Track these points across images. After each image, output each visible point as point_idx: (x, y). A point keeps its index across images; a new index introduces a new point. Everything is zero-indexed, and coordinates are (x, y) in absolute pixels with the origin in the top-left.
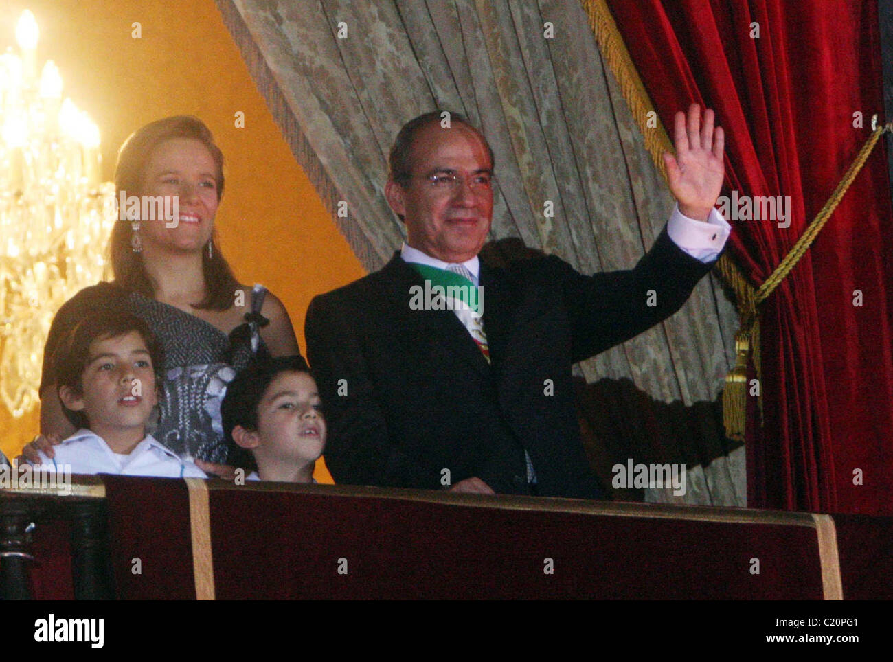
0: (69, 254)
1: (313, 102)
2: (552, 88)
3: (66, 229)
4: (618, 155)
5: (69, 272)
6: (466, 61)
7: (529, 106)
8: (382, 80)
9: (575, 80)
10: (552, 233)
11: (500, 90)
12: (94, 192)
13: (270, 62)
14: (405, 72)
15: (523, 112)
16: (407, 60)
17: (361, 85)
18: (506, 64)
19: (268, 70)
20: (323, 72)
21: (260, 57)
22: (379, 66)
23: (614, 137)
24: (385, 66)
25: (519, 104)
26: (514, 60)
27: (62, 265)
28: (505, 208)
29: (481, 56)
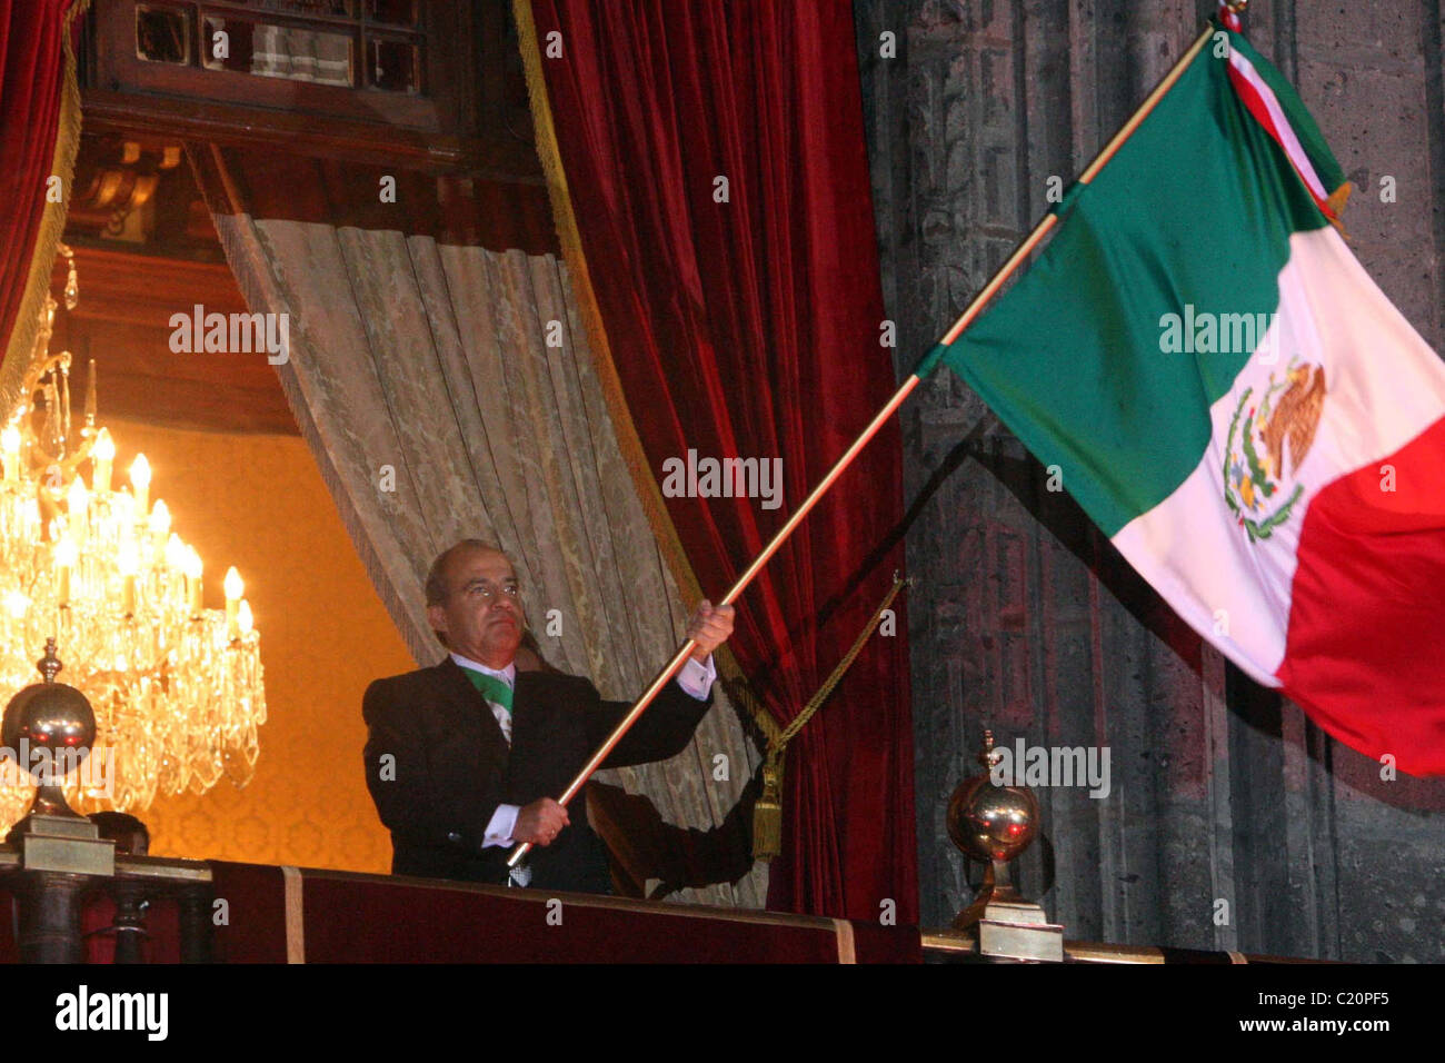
0: (171, 671)
1: (394, 544)
2: (606, 539)
3: (169, 648)
4: (663, 599)
5: (170, 687)
6: (529, 514)
7: (585, 554)
8: (456, 527)
9: (628, 532)
10: (603, 666)
11: (561, 539)
12: (195, 616)
13: (358, 507)
14: (475, 521)
15: (581, 560)
16: (478, 510)
17: (439, 531)
18: (568, 518)
19: (356, 515)
20: (403, 518)
21: (350, 505)
22: (454, 515)
23: (660, 583)
24: (459, 515)
25: (577, 551)
26: (574, 513)
27: (165, 681)
28: (558, 645)
29: (543, 510)
